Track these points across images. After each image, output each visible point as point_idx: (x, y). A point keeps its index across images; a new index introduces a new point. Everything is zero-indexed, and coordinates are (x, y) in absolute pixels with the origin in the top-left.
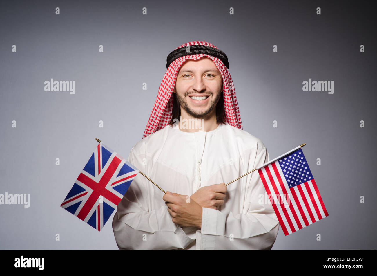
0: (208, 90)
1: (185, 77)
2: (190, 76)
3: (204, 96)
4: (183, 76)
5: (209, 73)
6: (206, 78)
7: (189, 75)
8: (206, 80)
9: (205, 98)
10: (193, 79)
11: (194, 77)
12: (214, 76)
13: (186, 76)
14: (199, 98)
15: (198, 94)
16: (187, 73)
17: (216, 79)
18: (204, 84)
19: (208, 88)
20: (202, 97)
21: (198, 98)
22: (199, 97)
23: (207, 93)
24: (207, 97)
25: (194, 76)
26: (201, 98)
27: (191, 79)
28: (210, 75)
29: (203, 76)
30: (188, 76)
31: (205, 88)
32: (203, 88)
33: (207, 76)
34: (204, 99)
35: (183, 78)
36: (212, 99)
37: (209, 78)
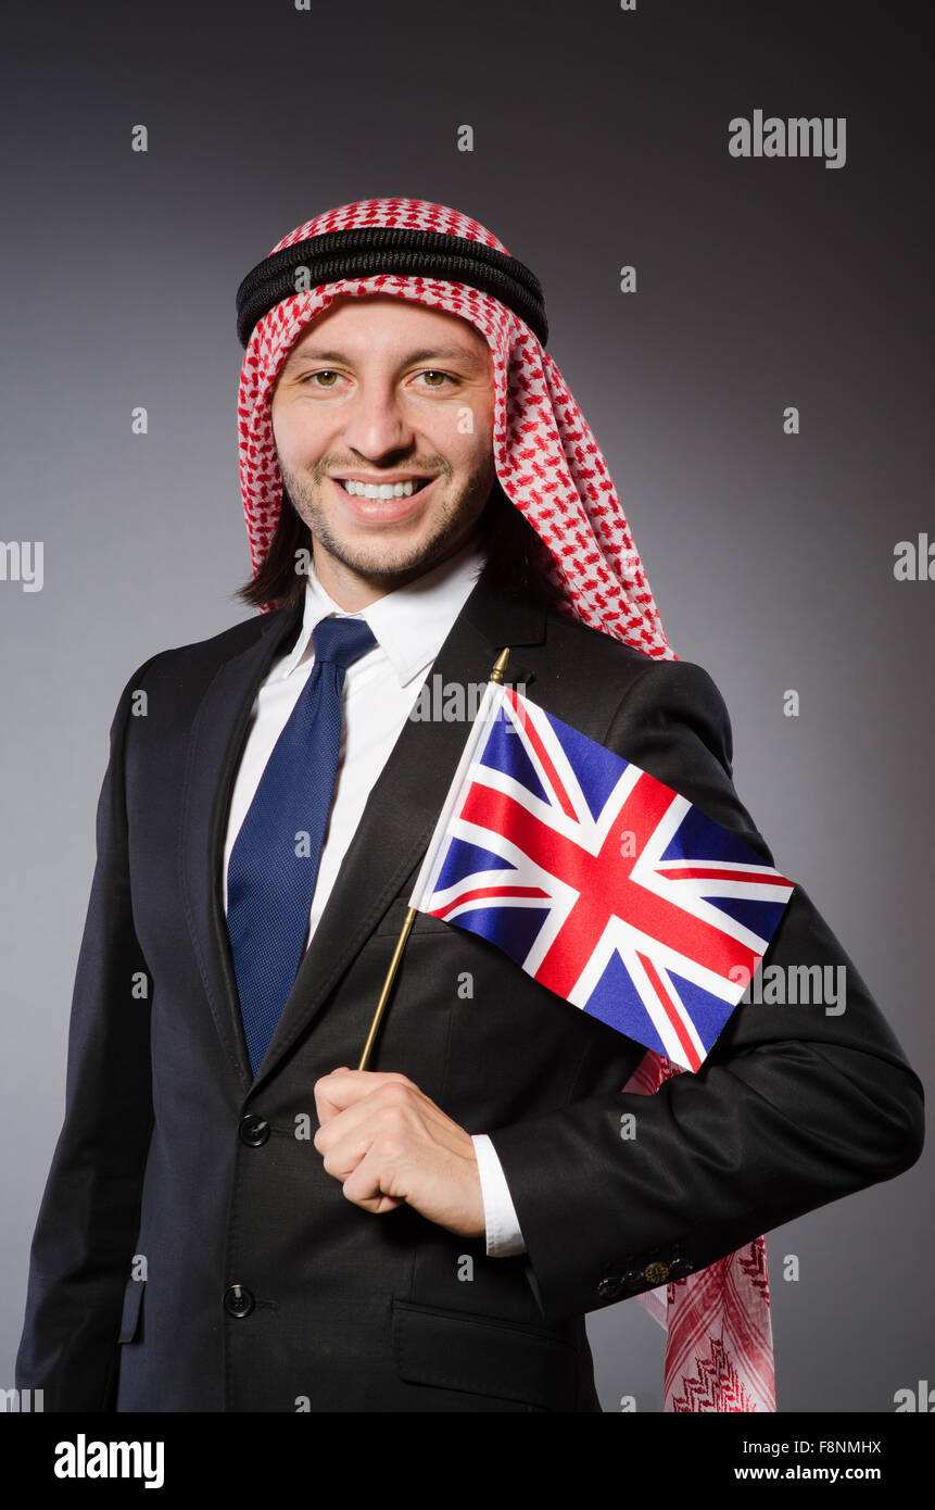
0: (425, 450)
1: (315, 381)
2: (339, 381)
3: (404, 482)
4: (305, 379)
5: (432, 364)
6: (415, 392)
7: (336, 371)
8: (414, 399)
9: (408, 488)
10: (349, 397)
11: (355, 381)
12: (456, 380)
13: (320, 375)
14: (381, 494)
15: (372, 471)
16: (325, 365)
17: (465, 395)
18: (400, 424)
19: (426, 438)
20: (394, 483)
21: (370, 491)
22: (379, 484)
23: (419, 463)
24: (421, 483)
25: (358, 379)
26: (385, 492)
27: (341, 392)
28: (435, 377)
29: (403, 382)
30: (327, 377)
31: (406, 440)
32: (393, 440)
33: (421, 381)
34: (404, 496)
35: (305, 389)
36: (448, 493)
37: (431, 389)
